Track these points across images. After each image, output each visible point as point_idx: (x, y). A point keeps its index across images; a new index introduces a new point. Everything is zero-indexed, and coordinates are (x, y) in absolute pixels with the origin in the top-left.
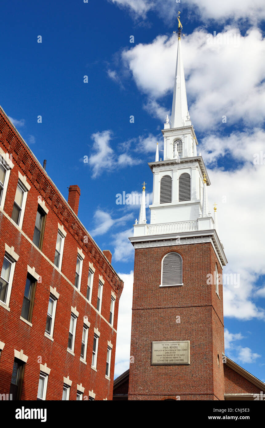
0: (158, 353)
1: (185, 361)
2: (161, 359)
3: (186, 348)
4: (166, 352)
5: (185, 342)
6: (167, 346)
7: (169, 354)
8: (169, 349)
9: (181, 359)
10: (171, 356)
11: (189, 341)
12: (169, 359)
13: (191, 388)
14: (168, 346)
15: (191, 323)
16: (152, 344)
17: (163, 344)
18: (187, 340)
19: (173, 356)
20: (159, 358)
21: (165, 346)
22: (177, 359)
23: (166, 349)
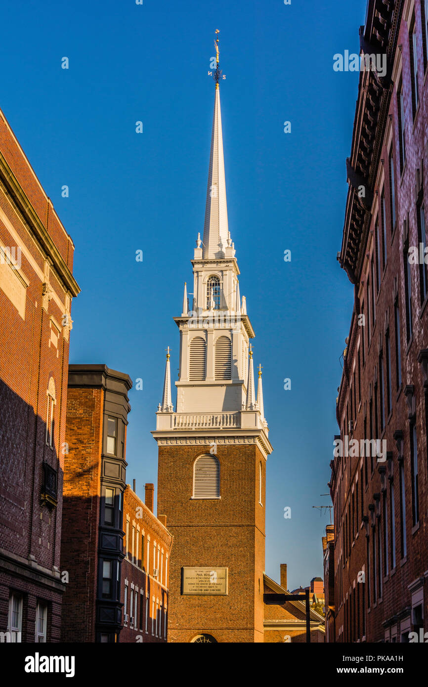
0: (190, 581)
1: (222, 591)
2: (194, 588)
3: (223, 576)
4: (200, 580)
5: (223, 569)
6: (200, 573)
7: (203, 583)
8: (203, 576)
9: (217, 588)
10: (205, 585)
11: (227, 568)
12: (203, 589)
13: (229, 622)
14: (202, 573)
15: (230, 546)
16: (182, 569)
17: (196, 570)
18: (224, 566)
19: (208, 585)
20: (191, 587)
21: (198, 573)
22: (212, 588)
23: (200, 577)
